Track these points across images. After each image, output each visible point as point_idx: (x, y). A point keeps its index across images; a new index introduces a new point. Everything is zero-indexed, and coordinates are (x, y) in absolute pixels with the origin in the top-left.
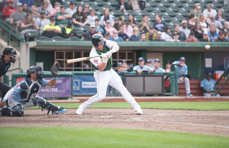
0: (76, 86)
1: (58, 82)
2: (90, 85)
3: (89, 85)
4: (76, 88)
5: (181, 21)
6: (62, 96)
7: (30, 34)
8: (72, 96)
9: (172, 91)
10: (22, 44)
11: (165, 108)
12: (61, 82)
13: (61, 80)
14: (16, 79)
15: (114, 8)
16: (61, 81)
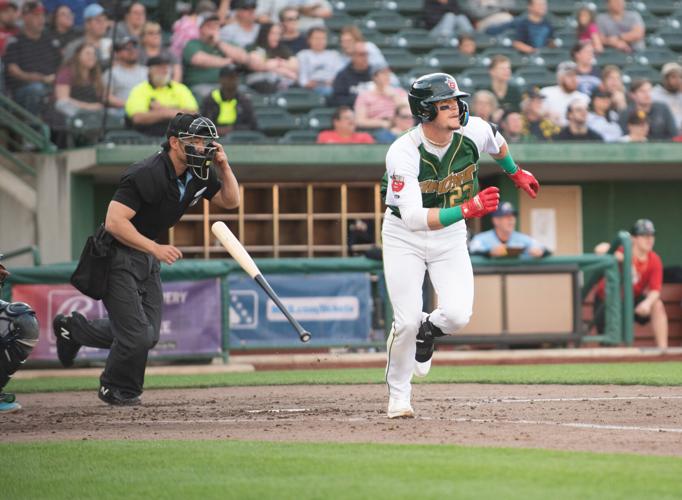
0: (244, 313)
1: (172, 298)
2: (299, 311)
3: (296, 308)
4: (243, 321)
5: (659, 68)
6: (187, 352)
7: (79, 123)
8: (224, 349)
9: (612, 330)
10: (43, 161)
11: (532, 381)
12: (180, 299)
13: (184, 290)
14: (9, 289)
15: (408, 22)
16: (184, 296)
